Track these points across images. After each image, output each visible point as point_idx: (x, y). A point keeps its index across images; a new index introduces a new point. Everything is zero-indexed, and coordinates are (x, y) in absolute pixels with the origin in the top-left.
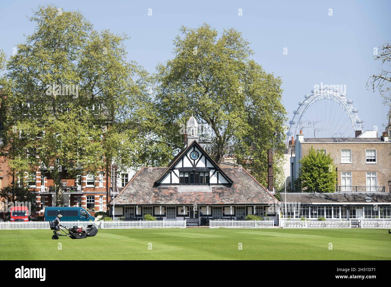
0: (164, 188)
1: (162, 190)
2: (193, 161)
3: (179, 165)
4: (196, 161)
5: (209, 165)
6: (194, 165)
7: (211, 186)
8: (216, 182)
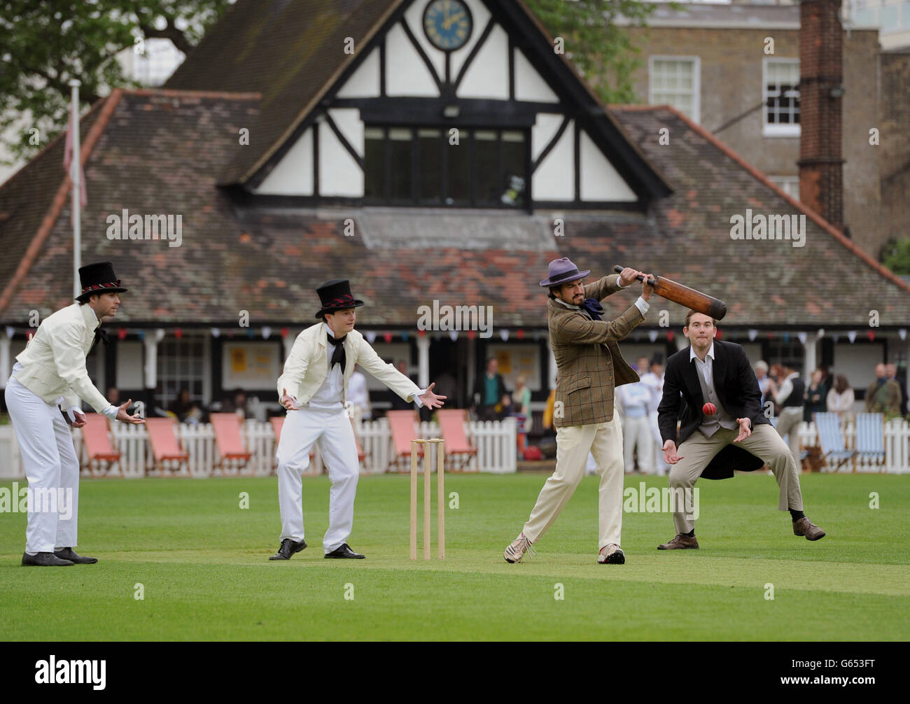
0: (283, 225)
1: (272, 233)
2: (437, 58)
3: (364, 85)
4: (458, 59)
5: (532, 88)
6: (448, 88)
7: (540, 217)
8: (567, 195)
